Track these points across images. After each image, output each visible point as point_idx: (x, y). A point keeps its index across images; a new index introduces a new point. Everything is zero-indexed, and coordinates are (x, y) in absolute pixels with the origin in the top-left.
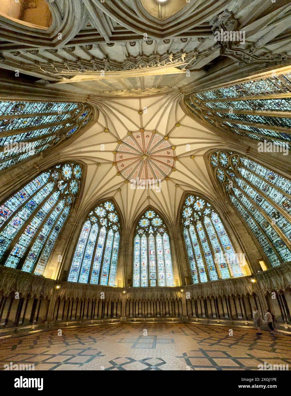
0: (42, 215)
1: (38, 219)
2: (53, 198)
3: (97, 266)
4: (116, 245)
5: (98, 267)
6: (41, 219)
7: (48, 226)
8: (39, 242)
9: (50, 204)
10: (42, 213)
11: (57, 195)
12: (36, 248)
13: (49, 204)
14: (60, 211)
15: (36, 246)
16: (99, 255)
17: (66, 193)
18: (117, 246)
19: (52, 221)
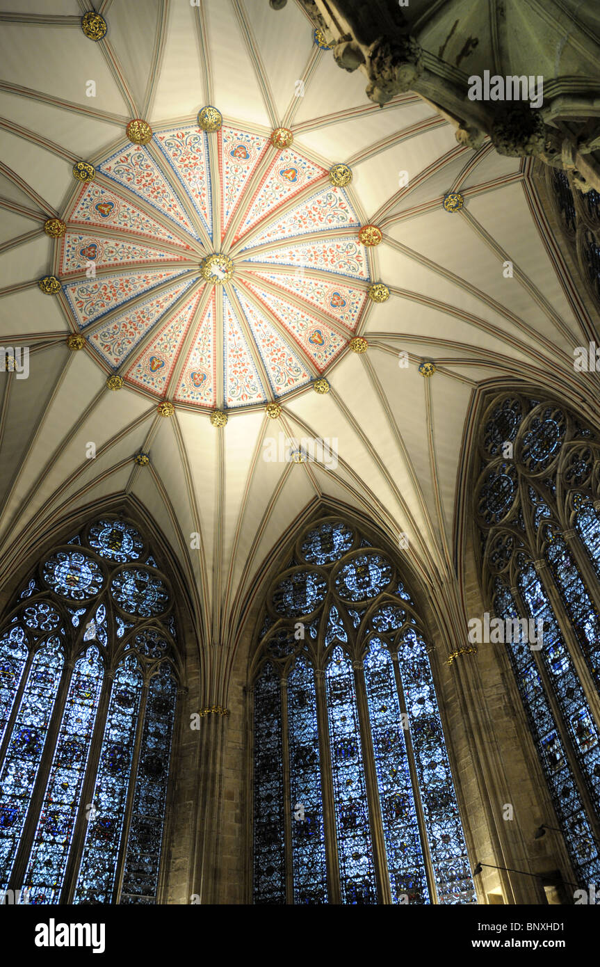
0: (75, 751)
1: (69, 769)
2: (85, 679)
3: (357, 856)
4: (421, 701)
5: (364, 859)
6: (77, 766)
7: (113, 776)
8: (98, 849)
9: (86, 702)
10: (74, 743)
11: (91, 664)
12: (95, 877)
13: (82, 705)
14: (134, 700)
15: (93, 867)
16: (354, 795)
17: (120, 632)
18: (428, 704)
19: (121, 752)
